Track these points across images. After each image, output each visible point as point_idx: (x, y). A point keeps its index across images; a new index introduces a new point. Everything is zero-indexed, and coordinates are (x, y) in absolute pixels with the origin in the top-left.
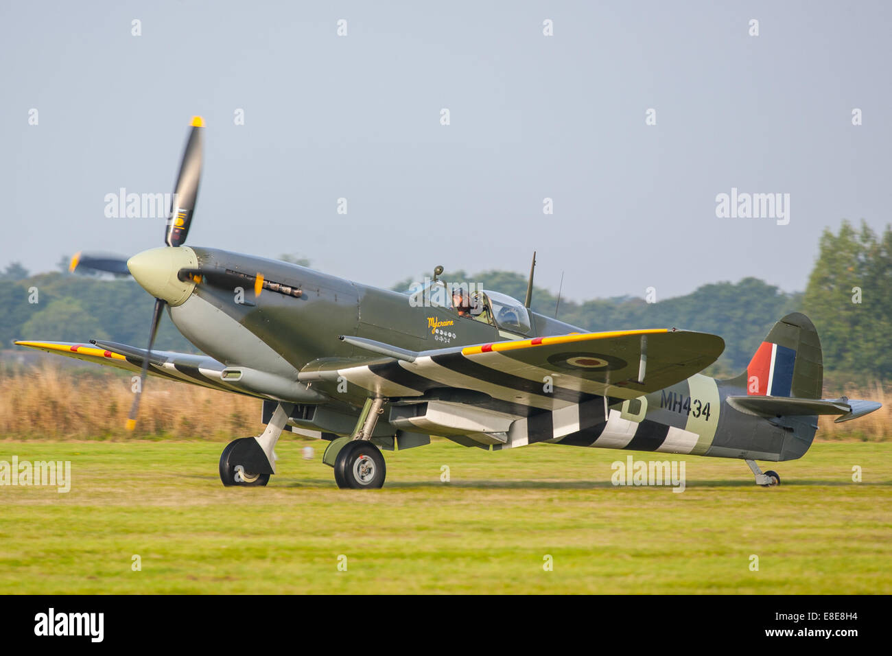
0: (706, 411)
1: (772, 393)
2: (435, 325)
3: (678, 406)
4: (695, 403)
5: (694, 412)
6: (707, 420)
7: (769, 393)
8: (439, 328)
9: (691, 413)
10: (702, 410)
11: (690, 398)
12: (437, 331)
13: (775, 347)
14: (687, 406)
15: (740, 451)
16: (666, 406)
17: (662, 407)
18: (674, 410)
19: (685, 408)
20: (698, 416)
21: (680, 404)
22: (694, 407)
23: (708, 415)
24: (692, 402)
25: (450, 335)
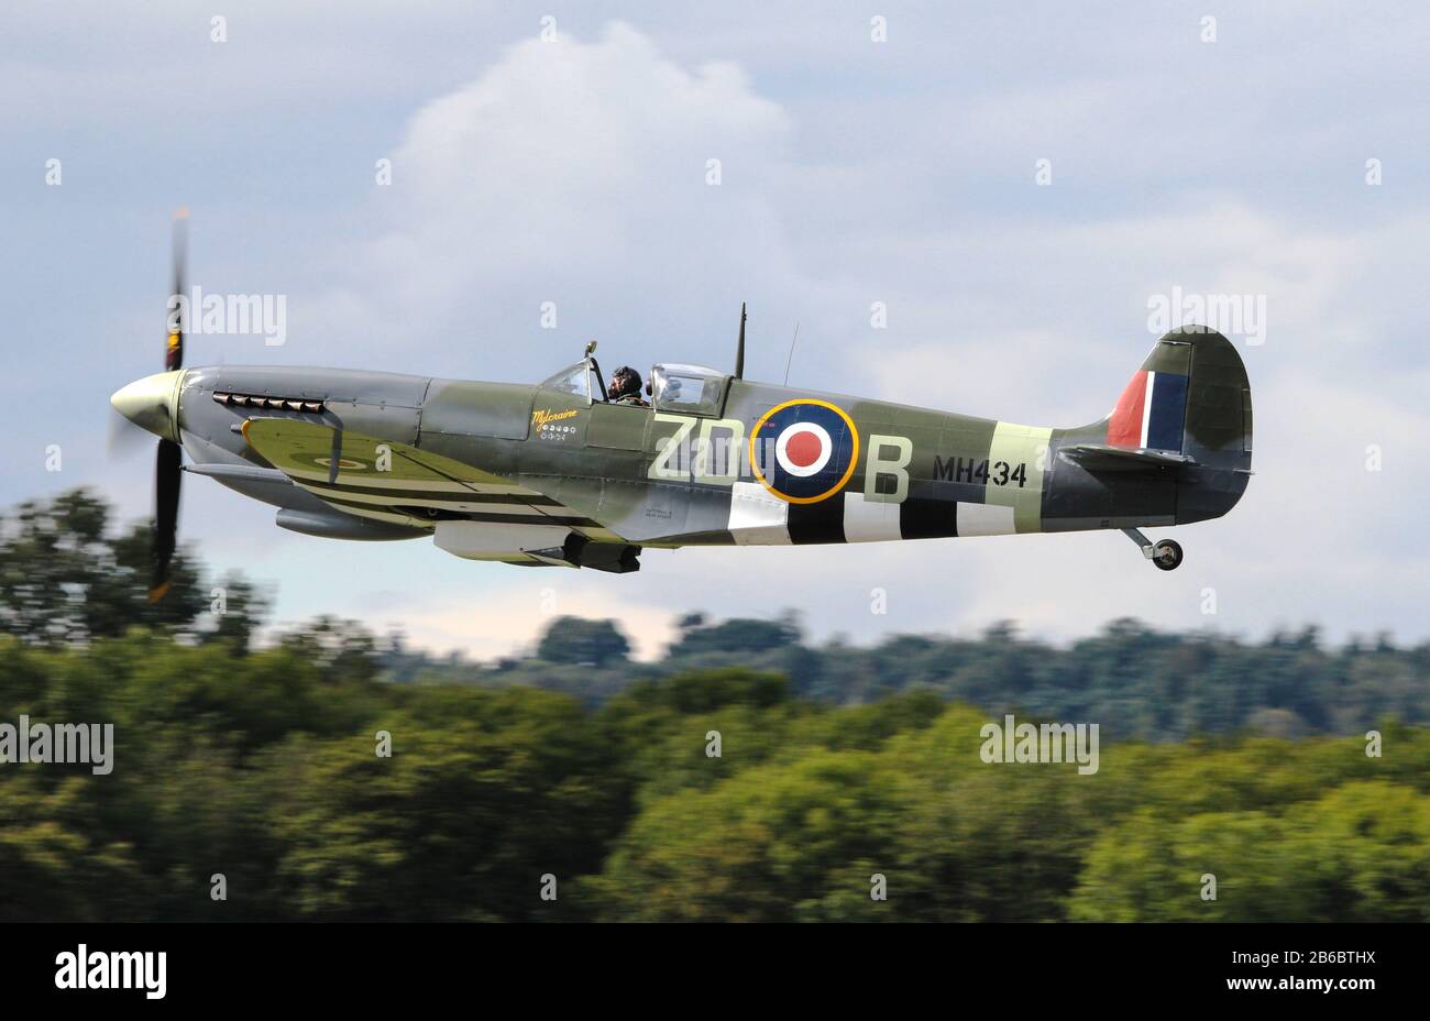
0: (1018, 475)
1: (1149, 445)
3: (964, 475)
4: (996, 467)
5: (995, 479)
6: (1021, 485)
7: (1144, 443)
9: (990, 480)
10: (1010, 475)
11: (988, 461)
13: (1151, 376)
14: (982, 472)
16: (943, 476)
17: (935, 478)
18: (958, 479)
19: (979, 475)
20: (1003, 483)
21: (969, 470)
22: (994, 472)
23: (1023, 479)
24: (992, 465)
25: (566, 430)
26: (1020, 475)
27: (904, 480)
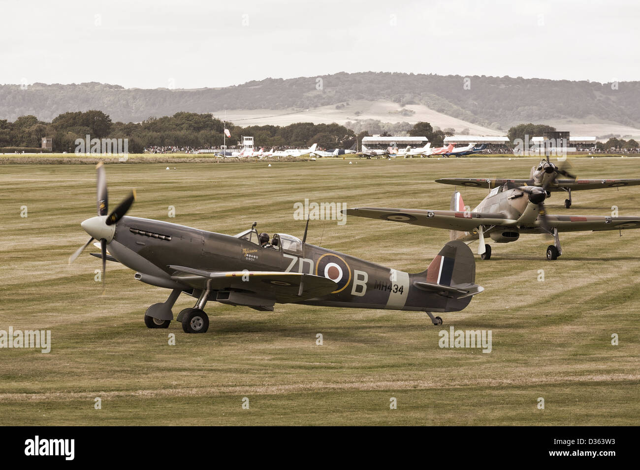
1: (440, 283)
2: (246, 252)
3: (384, 288)
5: (394, 291)
6: (401, 294)
7: (438, 282)
8: (249, 254)
9: (392, 291)
10: (398, 289)
11: (391, 284)
12: (247, 255)
13: (443, 257)
14: (390, 288)
15: (422, 308)
16: (377, 288)
17: (375, 288)
18: (382, 290)
19: (388, 288)
20: (396, 292)
21: (386, 286)
22: (394, 288)
23: (402, 292)
24: (393, 285)
25: (255, 257)
26: (401, 290)
27: (365, 288)
